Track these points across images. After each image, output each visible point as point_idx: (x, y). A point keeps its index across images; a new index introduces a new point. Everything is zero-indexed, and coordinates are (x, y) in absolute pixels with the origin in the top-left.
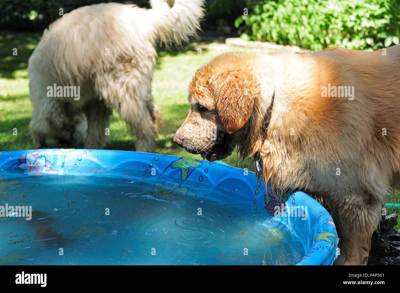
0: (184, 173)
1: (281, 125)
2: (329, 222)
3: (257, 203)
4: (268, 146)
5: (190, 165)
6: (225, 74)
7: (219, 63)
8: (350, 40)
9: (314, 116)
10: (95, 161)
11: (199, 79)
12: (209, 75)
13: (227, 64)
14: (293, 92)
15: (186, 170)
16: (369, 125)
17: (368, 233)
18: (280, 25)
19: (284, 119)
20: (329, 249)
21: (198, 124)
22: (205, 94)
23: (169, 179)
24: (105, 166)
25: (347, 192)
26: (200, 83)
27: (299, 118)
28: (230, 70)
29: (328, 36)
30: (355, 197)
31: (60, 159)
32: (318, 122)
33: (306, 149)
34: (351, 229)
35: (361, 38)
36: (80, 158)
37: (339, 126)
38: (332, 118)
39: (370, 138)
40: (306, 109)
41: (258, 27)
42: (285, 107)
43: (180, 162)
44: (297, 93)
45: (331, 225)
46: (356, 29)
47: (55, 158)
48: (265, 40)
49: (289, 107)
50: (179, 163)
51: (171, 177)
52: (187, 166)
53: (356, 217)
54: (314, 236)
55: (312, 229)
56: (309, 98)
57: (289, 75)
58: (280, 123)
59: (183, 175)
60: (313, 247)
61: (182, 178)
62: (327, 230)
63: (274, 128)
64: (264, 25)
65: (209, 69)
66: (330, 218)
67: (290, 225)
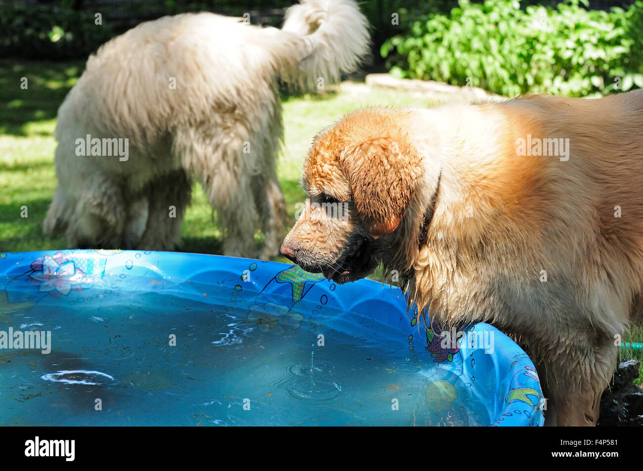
0: (296, 290)
1: (451, 223)
2: (530, 372)
3: (413, 341)
4: (426, 255)
5: (307, 277)
6: (365, 145)
7: (353, 126)
8: (566, 79)
9: (503, 206)
10: (154, 270)
11: (322, 151)
12: (340, 146)
13: (367, 128)
14: (471, 168)
15: (299, 286)
16: (591, 218)
17: (595, 393)
18: (453, 55)
19: (456, 213)
20: (529, 416)
21: (321, 225)
22: (333, 177)
23: (272, 299)
24: (170, 278)
25: (561, 327)
26: (323, 159)
27: (481, 210)
28: (374, 137)
29: (530, 72)
30: (575, 334)
31: (97, 266)
32: (510, 216)
33: (492, 258)
34: (568, 385)
35: (584, 77)
36: (129, 264)
37: (543, 220)
38: (532, 209)
39: (593, 239)
40: (492, 196)
41: (417, 57)
42: (457, 193)
43: (291, 273)
44: (477, 170)
45: (532, 377)
46: (574, 61)
47: (90, 264)
48: (429, 78)
49: (464, 194)
50: (289, 275)
51: (275, 297)
52: (302, 279)
53: (577, 365)
54: (505, 393)
55: (502, 382)
56: (496, 178)
57: (464, 141)
58: (449, 219)
59: (295, 294)
60: (502, 412)
61: (295, 298)
62: (526, 384)
63: (440, 228)
64: (427, 54)
65: (338, 135)
66: (531, 365)
67: (467, 376)
